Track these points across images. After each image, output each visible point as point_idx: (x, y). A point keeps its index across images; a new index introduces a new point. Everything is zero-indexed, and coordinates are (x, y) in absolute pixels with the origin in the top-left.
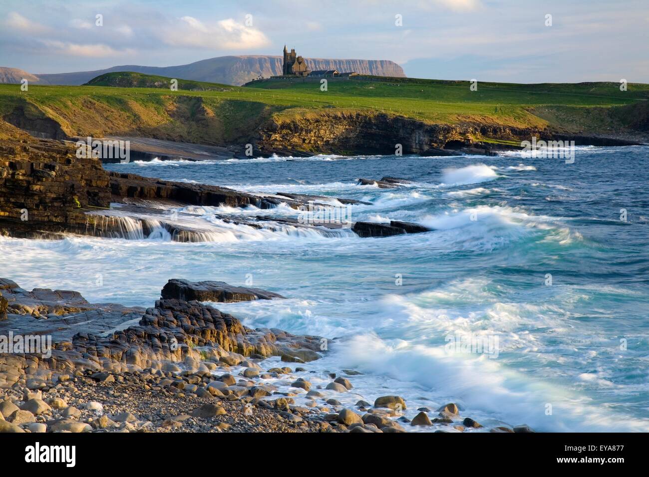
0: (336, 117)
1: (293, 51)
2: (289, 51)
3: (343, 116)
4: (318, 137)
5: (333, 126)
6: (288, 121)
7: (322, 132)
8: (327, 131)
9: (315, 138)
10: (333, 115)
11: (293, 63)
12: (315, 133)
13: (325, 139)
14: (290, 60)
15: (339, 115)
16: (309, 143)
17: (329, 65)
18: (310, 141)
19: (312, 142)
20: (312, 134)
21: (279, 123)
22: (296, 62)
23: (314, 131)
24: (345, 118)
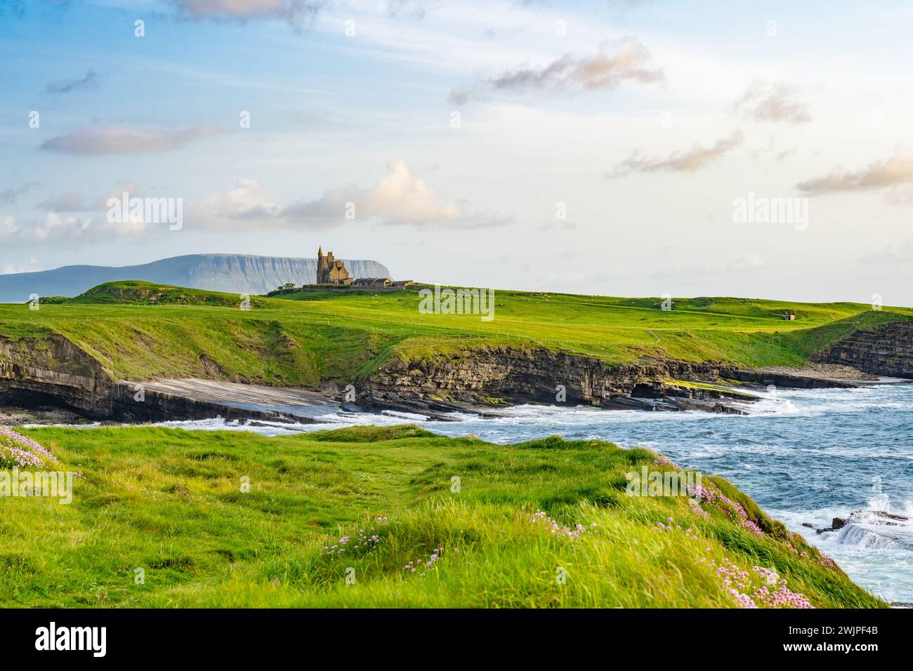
0: (480, 352)
1: (330, 254)
2: (325, 254)
3: (490, 351)
4: (458, 379)
5: (476, 363)
6: (418, 358)
7: (462, 372)
8: (469, 371)
9: (453, 382)
10: (476, 350)
11: (331, 268)
12: (454, 374)
13: (466, 383)
14: (326, 265)
15: (484, 348)
16: (445, 388)
17: (306, 265)
18: (447, 385)
19: (449, 387)
20: (450, 376)
21: (406, 360)
22: (335, 267)
23: (453, 371)
24: (492, 353)
